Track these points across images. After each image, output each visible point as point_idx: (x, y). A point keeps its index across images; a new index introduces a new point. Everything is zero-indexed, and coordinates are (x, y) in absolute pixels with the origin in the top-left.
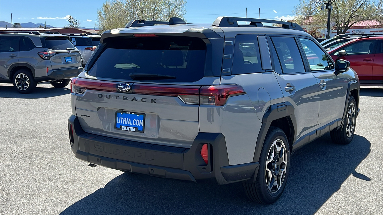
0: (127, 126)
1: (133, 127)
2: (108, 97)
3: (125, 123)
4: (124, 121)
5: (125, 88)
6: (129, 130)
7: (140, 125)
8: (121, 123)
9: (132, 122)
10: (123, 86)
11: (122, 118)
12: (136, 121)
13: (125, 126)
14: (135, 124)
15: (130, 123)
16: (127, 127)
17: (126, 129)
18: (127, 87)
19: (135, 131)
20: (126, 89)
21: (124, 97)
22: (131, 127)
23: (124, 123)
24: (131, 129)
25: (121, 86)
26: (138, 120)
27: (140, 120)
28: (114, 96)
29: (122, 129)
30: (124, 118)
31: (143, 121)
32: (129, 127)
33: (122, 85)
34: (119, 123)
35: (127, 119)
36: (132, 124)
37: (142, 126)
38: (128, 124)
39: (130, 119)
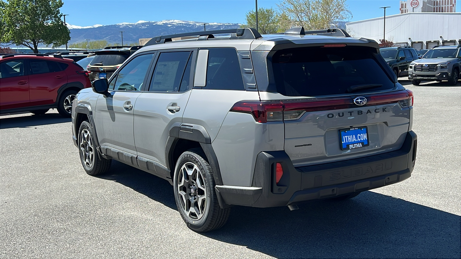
0: (353, 143)
1: (360, 143)
2: (341, 115)
3: (351, 141)
4: (349, 139)
5: (362, 101)
6: (356, 147)
7: (364, 139)
8: (347, 142)
9: (357, 139)
10: (360, 99)
11: (346, 137)
12: (360, 136)
13: (352, 144)
14: (360, 139)
15: (355, 140)
16: (354, 145)
17: (354, 147)
18: (365, 100)
19: (362, 146)
20: (364, 102)
21: (358, 112)
22: (357, 143)
23: (349, 142)
24: (358, 145)
25: (358, 100)
26: (362, 134)
27: (364, 134)
28: (348, 112)
29: (350, 148)
30: (348, 136)
31: (366, 134)
32: (355, 144)
33: (358, 98)
34: (345, 142)
35: (352, 136)
36: (357, 140)
37: (367, 139)
38: (354, 141)
39: (354, 135)
